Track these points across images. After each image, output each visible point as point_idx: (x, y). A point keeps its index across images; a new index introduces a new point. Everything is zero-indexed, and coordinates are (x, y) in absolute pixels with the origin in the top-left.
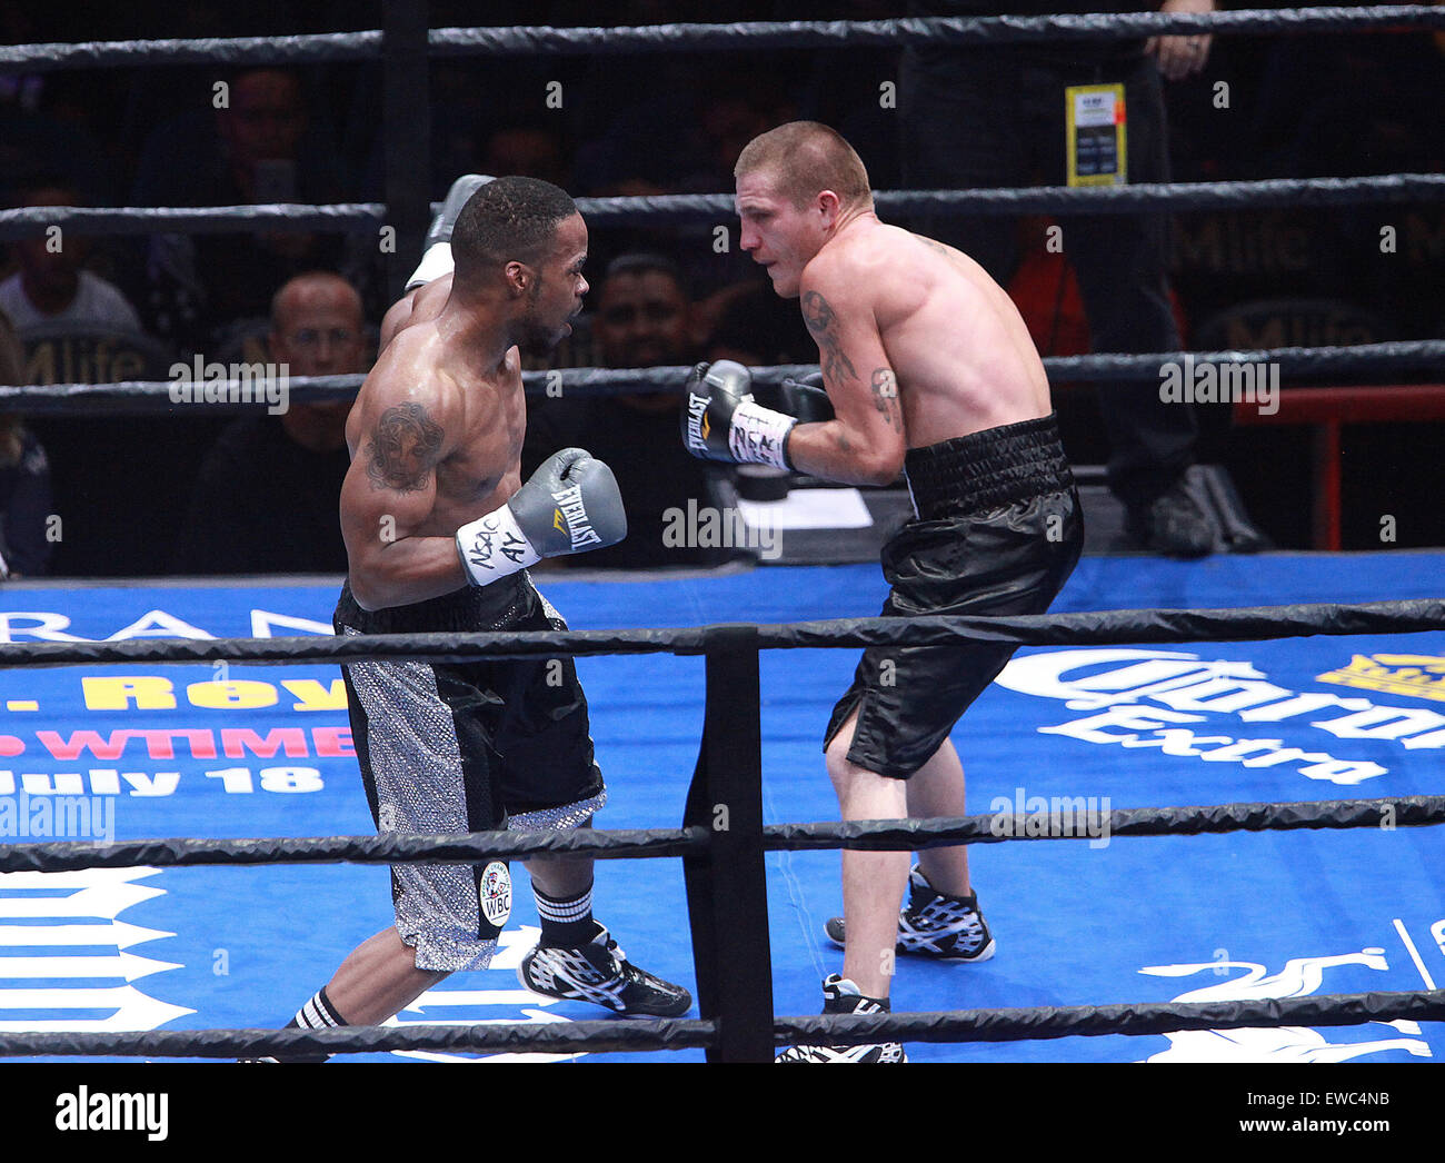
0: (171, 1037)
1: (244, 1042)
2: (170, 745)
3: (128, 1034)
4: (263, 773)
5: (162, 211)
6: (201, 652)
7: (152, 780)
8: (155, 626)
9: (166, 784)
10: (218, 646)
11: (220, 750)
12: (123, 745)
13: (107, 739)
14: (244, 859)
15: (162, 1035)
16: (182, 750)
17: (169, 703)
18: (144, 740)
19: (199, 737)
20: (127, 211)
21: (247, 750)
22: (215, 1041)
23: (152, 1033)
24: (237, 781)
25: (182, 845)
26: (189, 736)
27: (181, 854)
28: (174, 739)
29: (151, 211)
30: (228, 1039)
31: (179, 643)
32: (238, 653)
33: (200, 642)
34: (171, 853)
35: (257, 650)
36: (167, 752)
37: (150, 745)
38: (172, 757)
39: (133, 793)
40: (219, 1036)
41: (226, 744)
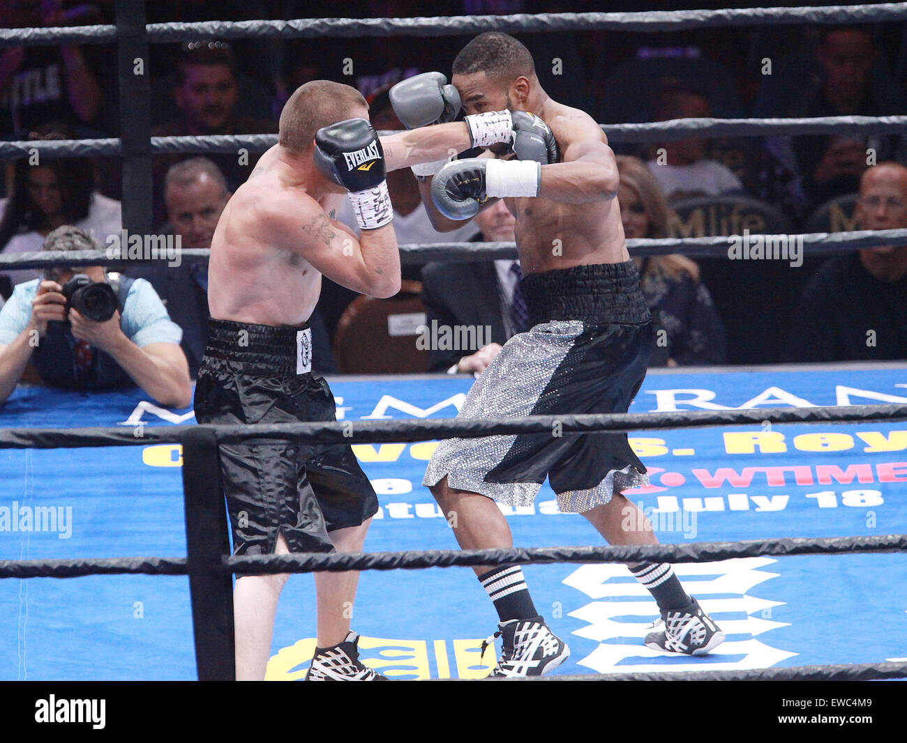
0: (782, 672)
1: (830, 673)
2: (782, 477)
3: (753, 671)
4: (844, 494)
5: (775, 121)
6: (803, 416)
7: (770, 500)
8: (772, 397)
9: (780, 503)
10: (814, 412)
11: (815, 480)
12: (750, 478)
13: (740, 474)
14: (832, 550)
15: (776, 671)
16: (790, 481)
17: (782, 448)
18: (764, 474)
19: (801, 471)
20: (751, 121)
21: (834, 480)
22: (811, 673)
23: (769, 670)
24: (826, 500)
25: (790, 541)
26: (795, 471)
27: (788, 549)
28: (785, 473)
29: (767, 121)
30: (820, 672)
31: (788, 411)
32: (827, 416)
33: (802, 410)
34: (783, 547)
35: (840, 414)
36: (781, 483)
37: (769, 478)
38: (783, 485)
39: (757, 510)
40: (814, 669)
41: (819, 476)
